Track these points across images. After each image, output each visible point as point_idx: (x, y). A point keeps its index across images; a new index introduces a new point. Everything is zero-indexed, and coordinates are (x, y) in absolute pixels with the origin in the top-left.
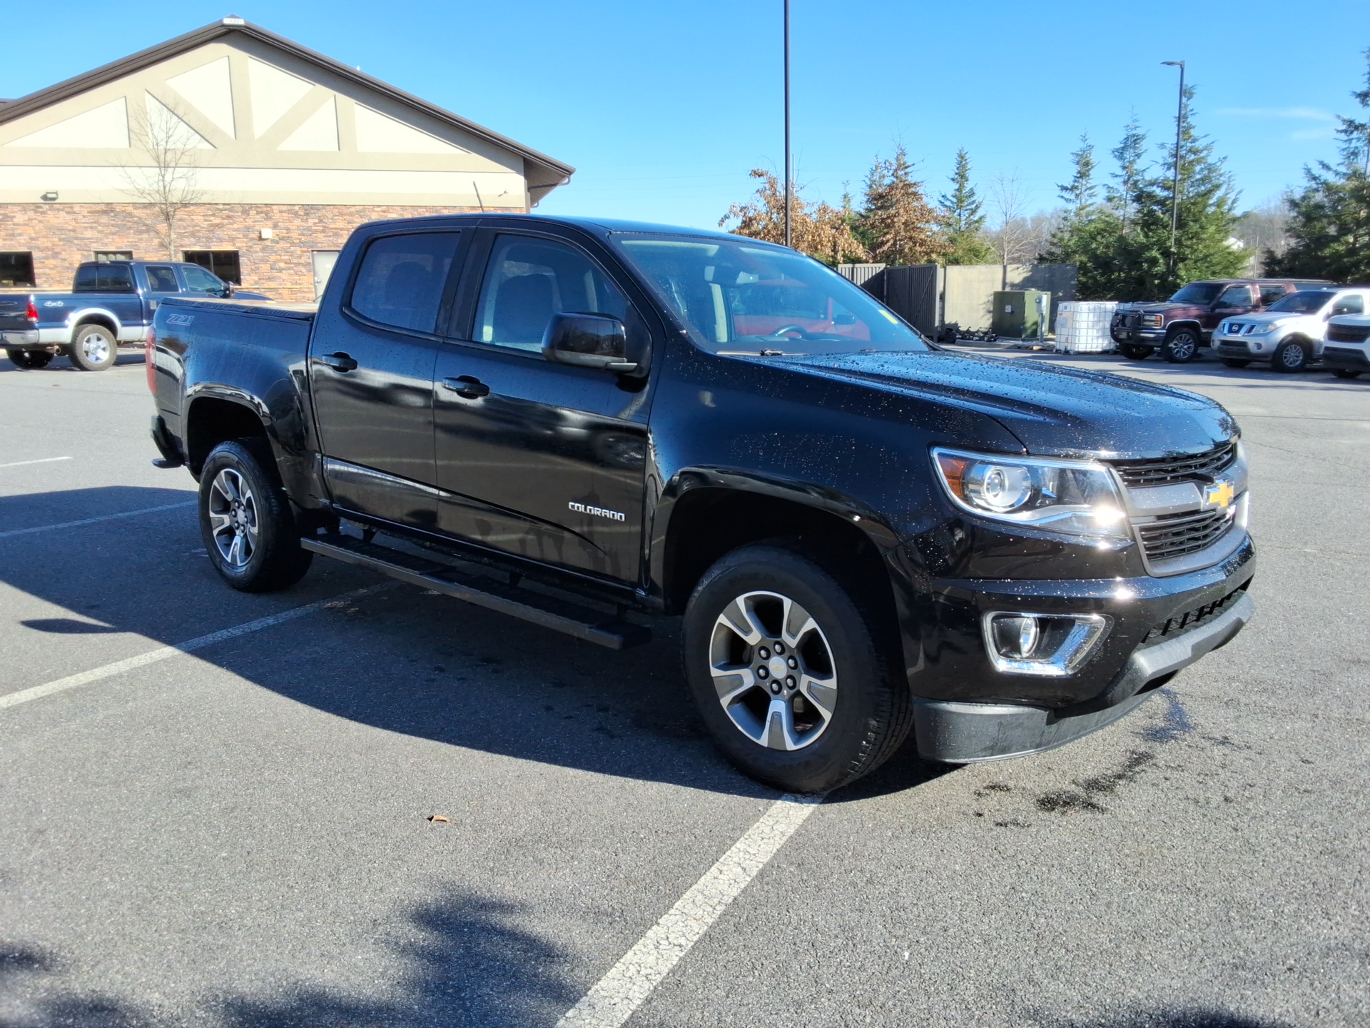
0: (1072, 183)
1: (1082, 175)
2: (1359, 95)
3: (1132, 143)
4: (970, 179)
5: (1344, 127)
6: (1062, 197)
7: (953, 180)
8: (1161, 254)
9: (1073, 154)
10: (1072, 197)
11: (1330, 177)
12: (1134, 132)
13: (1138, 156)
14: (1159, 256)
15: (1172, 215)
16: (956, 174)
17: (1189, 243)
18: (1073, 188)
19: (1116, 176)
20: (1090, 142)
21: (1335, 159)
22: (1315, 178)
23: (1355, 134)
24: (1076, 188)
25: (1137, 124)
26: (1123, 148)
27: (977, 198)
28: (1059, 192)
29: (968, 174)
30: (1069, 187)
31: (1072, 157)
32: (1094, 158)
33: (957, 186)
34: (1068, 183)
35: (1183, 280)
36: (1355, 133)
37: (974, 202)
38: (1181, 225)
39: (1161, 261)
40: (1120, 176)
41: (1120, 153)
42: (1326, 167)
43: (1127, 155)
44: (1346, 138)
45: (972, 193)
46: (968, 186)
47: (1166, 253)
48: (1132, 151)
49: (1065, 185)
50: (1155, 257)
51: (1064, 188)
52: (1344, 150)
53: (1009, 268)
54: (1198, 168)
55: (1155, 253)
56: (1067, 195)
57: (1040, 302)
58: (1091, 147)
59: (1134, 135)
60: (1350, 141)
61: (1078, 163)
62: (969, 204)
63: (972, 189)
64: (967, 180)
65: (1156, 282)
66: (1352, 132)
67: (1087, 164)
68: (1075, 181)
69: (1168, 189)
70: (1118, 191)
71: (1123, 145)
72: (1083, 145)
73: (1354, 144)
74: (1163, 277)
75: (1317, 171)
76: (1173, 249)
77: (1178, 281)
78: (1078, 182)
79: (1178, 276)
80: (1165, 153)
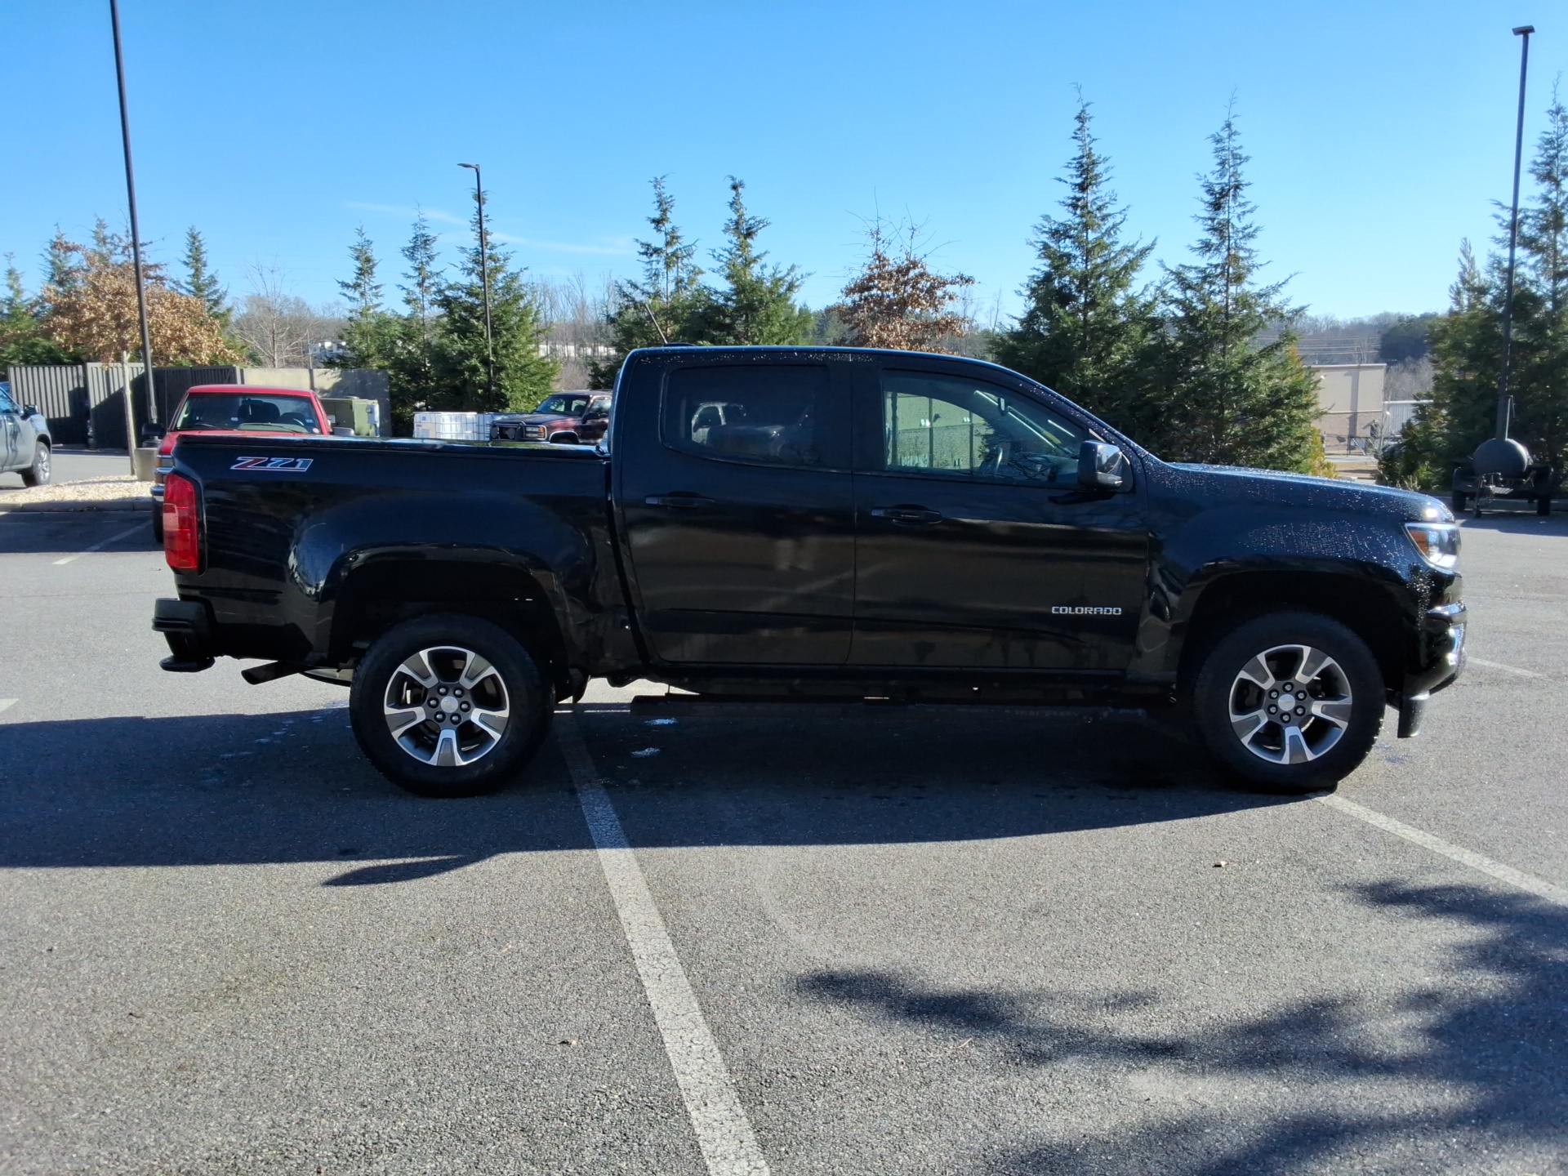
0: (354, 281)
1: (362, 272)
2: (654, 221)
3: (420, 245)
4: (208, 263)
5: (643, 250)
6: (345, 295)
7: (186, 264)
8: (480, 362)
9: (351, 248)
10: (357, 295)
11: (638, 296)
12: (423, 232)
13: (431, 258)
14: (479, 365)
15: (486, 324)
16: (189, 257)
17: (504, 352)
18: (356, 286)
19: (409, 277)
20: (367, 236)
21: (640, 278)
22: (626, 295)
23: (654, 257)
24: (359, 285)
25: (425, 224)
26: (413, 248)
27: (221, 286)
28: (340, 290)
29: (204, 257)
30: (351, 284)
31: (351, 252)
32: (375, 253)
33: (192, 271)
34: (351, 279)
35: (507, 390)
36: (654, 255)
37: (215, 292)
38: (496, 334)
39: (482, 370)
40: (413, 277)
41: (411, 253)
42: (635, 286)
43: (418, 255)
44: (647, 260)
45: (213, 281)
46: (206, 273)
47: (485, 362)
48: (423, 251)
49: (346, 281)
50: (475, 366)
51: (345, 285)
52: (648, 270)
53: (316, 372)
54: (500, 276)
55: (474, 361)
56: (350, 292)
57: (372, 412)
58: (369, 242)
59: (423, 236)
60: (650, 263)
61: (357, 258)
62: (211, 294)
63: (212, 276)
64: (205, 265)
65: (480, 391)
66: (651, 255)
67: (368, 260)
68: (358, 278)
69: (476, 295)
70: (414, 293)
71: (412, 245)
72: (360, 240)
73: (655, 266)
74: (486, 386)
75: (628, 290)
76: (491, 358)
77: (503, 391)
78: (361, 279)
79: (500, 386)
80: (464, 257)
